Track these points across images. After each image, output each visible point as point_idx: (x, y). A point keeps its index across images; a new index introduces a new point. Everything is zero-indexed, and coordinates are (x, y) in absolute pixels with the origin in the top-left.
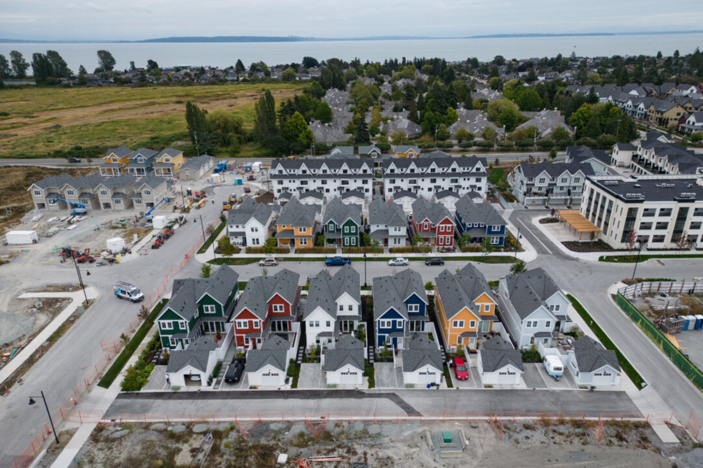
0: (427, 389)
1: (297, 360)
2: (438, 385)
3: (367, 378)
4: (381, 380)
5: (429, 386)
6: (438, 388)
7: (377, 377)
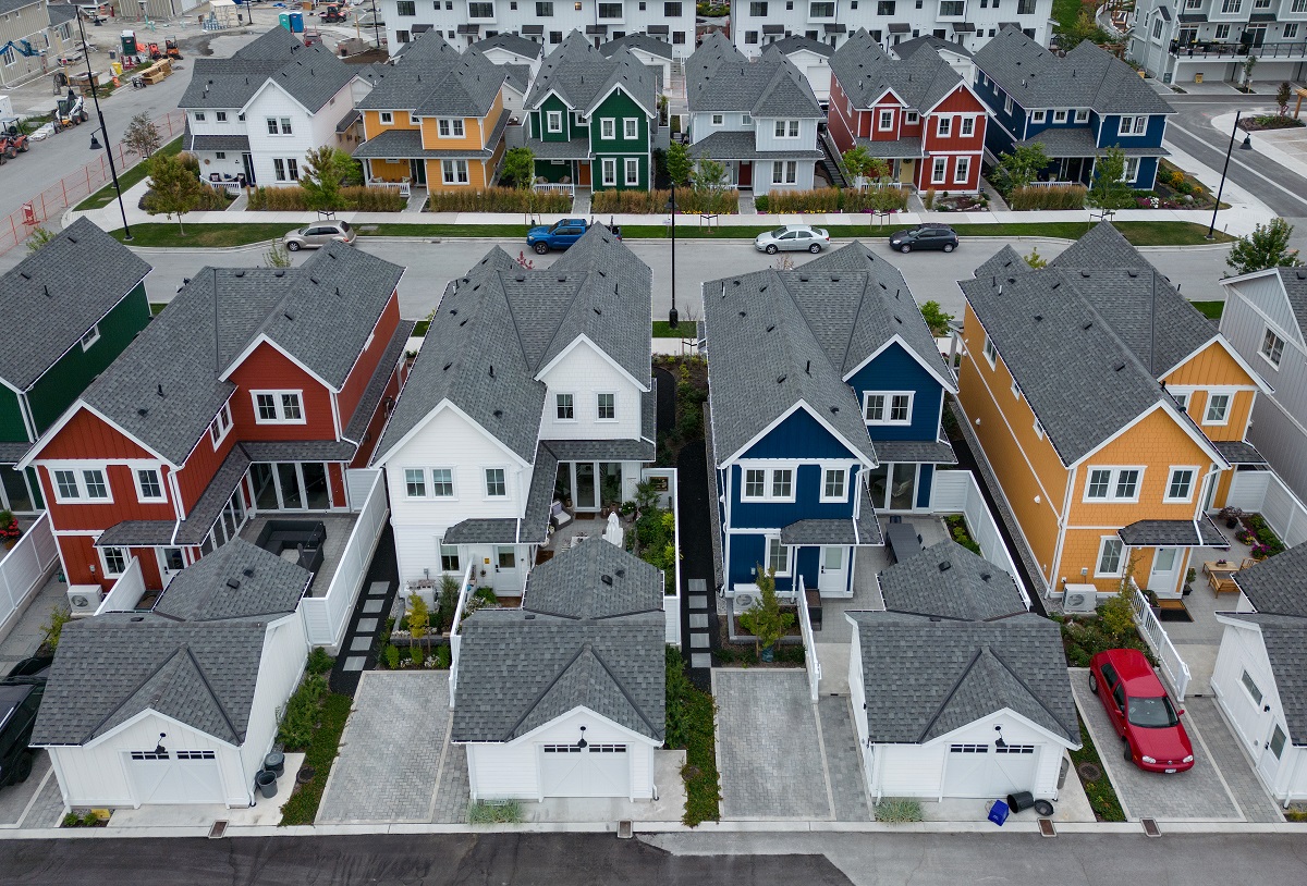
0: (992, 827)
1: (346, 650)
2: (1045, 807)
3: (680, 756)
4: (751, 773)
5: (997, 814)
6: (1047, 826)
7: (730, 753)
